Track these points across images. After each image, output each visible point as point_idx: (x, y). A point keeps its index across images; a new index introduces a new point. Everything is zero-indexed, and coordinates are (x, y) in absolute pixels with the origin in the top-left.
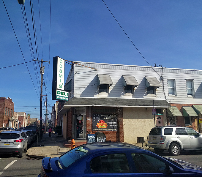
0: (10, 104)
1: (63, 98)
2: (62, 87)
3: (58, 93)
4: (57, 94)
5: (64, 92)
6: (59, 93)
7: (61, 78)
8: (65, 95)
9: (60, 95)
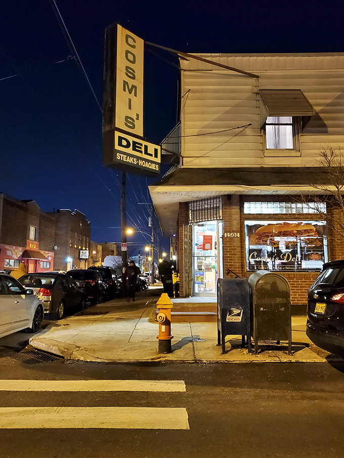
0: (81, 224)
1: (141, 163)
2: (134, 125)
3: (120, 144)
4: (117, 147)
5: (144, 143)
6: (124, 143)
7: (132, 96)
8: (146, 153)
9: (130, 150)
